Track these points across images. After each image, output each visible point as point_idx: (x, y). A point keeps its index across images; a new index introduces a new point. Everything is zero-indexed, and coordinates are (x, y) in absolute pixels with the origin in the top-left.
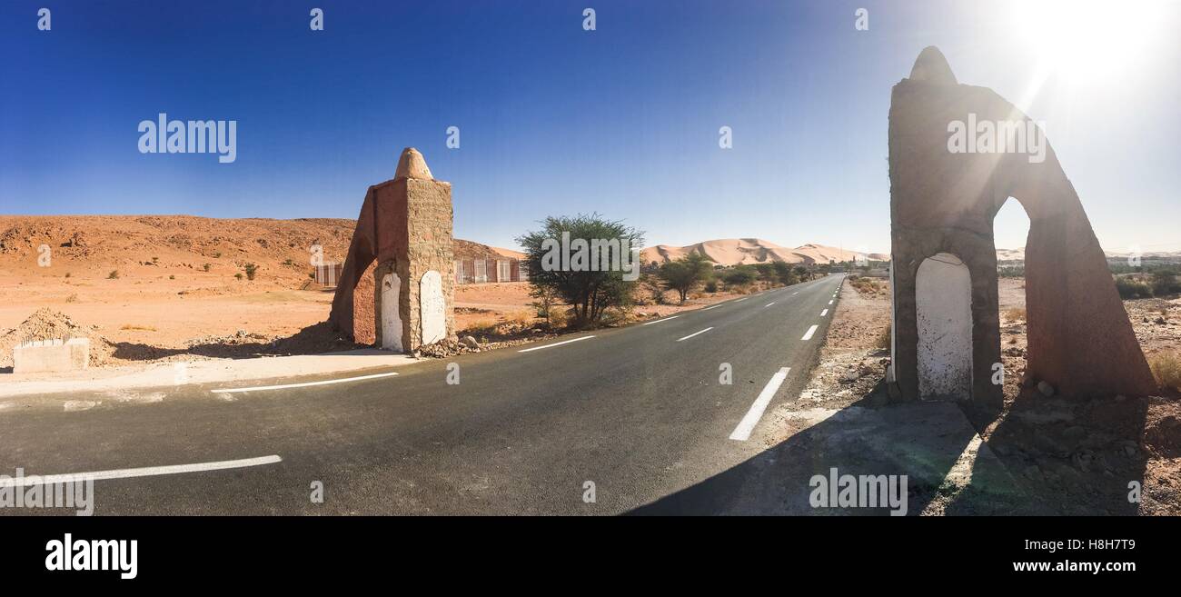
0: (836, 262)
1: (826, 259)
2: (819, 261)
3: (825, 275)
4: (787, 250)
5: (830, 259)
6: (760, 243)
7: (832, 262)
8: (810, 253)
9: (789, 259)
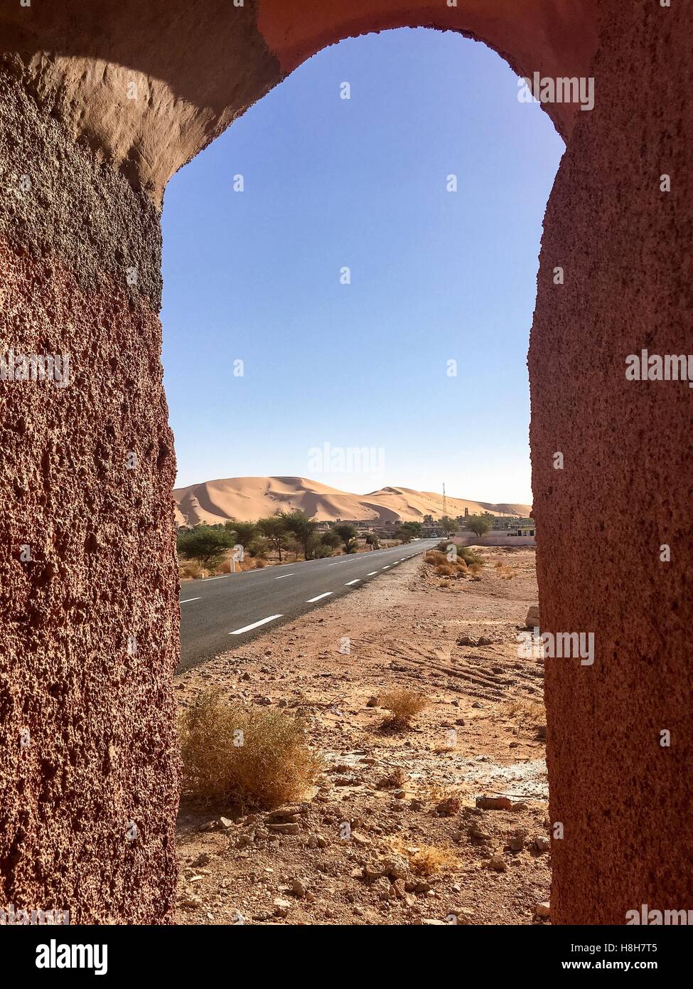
0: (435, 518)
1: (419, 513)
2: (406, 517)
3: (406, 540)
4: (352, 497)
5: (425, 513)
6: (305, 485)
7: (428, 519)
8: (392, 504)
9: (353, 514)
